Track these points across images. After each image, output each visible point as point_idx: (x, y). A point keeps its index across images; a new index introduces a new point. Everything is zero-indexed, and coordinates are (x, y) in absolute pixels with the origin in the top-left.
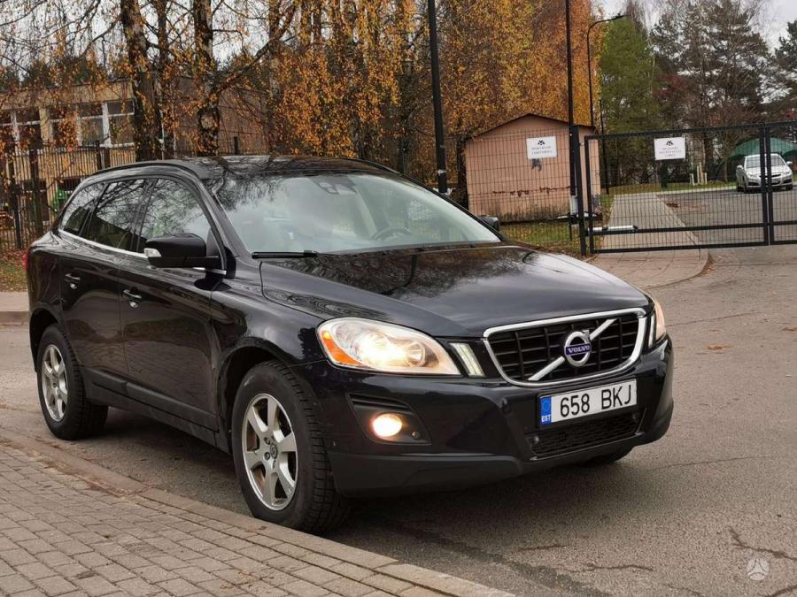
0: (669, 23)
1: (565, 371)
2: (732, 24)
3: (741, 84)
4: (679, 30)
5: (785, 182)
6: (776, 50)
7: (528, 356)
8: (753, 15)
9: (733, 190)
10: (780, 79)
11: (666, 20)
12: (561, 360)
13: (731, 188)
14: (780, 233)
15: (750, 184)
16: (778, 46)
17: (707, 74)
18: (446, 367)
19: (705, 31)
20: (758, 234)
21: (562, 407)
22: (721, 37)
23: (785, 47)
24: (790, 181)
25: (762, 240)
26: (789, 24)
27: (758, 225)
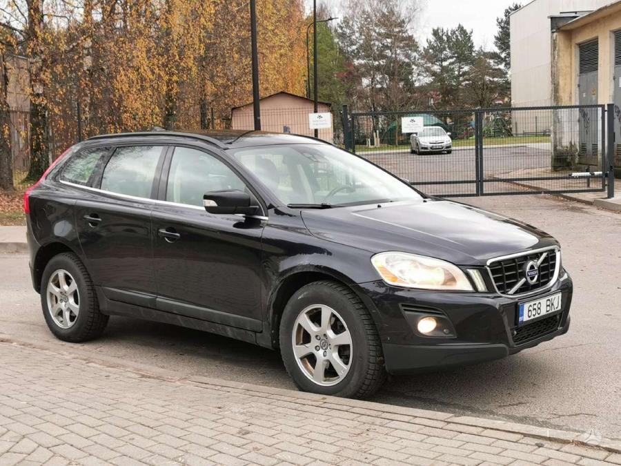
0: (348, 23)
1: (526, 288)
2: (395, 27)
3: (399, 72)
4: (356, 28)
5: (447, 147)
6: (424, 48)
7: (509, 277)
8: (409, 22)
9: (408, 153)
10: (427, 70)
11: (346, 21)
12: (523, 280)
13: (406, 151)
14: (487, 187)
15: (422, 148)
16: (426, 45)
17: (377, 63)
18: (463, 284)
19: (375, 31)
20: (472, 188)
21: (529, 311)
22: (388, 36)
23: (431, 47)
24: (450, 147)
25: (475, 193)
26: (434, 30)
27: (472, 182)
